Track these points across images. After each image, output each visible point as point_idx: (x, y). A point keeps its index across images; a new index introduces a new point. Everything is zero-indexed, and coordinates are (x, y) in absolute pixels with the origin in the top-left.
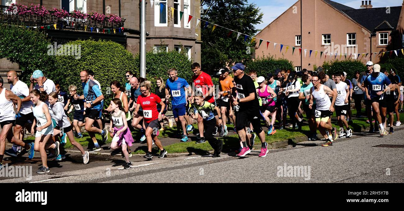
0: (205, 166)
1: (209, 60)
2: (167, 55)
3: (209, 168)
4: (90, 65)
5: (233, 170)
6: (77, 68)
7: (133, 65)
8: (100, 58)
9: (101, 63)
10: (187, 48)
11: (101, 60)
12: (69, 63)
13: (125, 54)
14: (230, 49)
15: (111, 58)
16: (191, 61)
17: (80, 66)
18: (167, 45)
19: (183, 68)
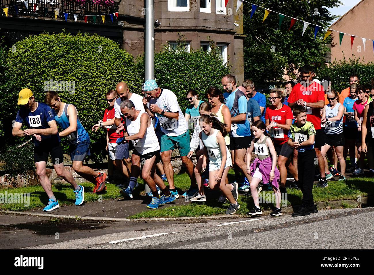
0: (251, 236)
1: (257, 65)
2: (189, 58)
3: (257, 239)
4: (63, 74)
5: (296, 242)
6: (42, 79)
7: (133, 74)
8: (80, 63)
9: (81, 70)
10: (222, 47)
11: (81, 66)
12: (29, 71)
13: (120, 56)
14: (292, 47)
15: (98, 62)
16: (228, 67)
17: (46, 76)
18: (189, 42)
19: (215, 79)
